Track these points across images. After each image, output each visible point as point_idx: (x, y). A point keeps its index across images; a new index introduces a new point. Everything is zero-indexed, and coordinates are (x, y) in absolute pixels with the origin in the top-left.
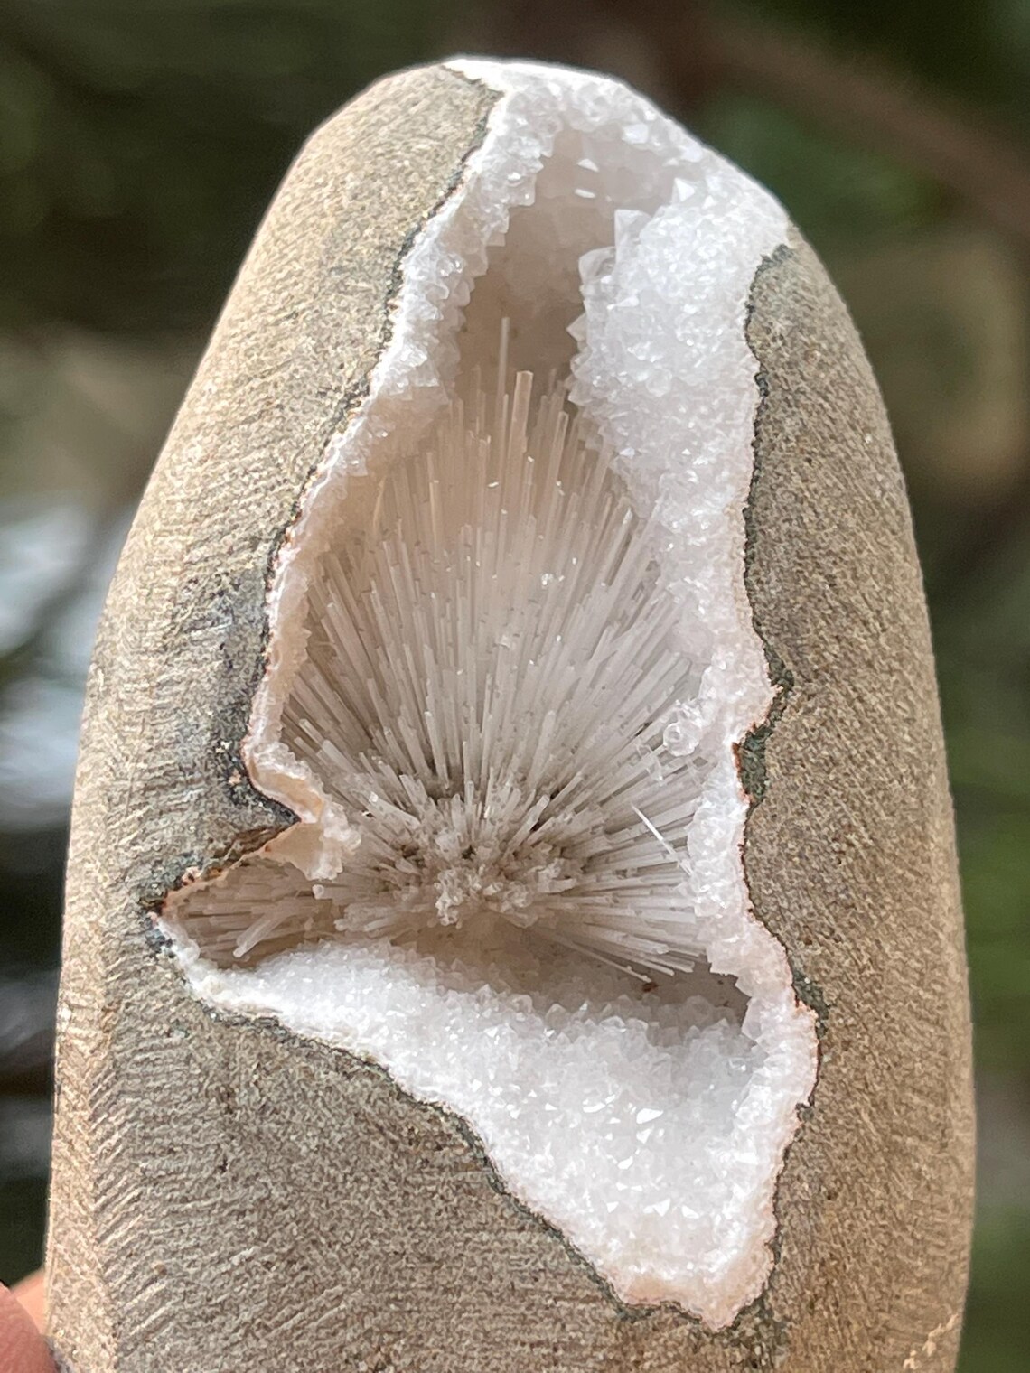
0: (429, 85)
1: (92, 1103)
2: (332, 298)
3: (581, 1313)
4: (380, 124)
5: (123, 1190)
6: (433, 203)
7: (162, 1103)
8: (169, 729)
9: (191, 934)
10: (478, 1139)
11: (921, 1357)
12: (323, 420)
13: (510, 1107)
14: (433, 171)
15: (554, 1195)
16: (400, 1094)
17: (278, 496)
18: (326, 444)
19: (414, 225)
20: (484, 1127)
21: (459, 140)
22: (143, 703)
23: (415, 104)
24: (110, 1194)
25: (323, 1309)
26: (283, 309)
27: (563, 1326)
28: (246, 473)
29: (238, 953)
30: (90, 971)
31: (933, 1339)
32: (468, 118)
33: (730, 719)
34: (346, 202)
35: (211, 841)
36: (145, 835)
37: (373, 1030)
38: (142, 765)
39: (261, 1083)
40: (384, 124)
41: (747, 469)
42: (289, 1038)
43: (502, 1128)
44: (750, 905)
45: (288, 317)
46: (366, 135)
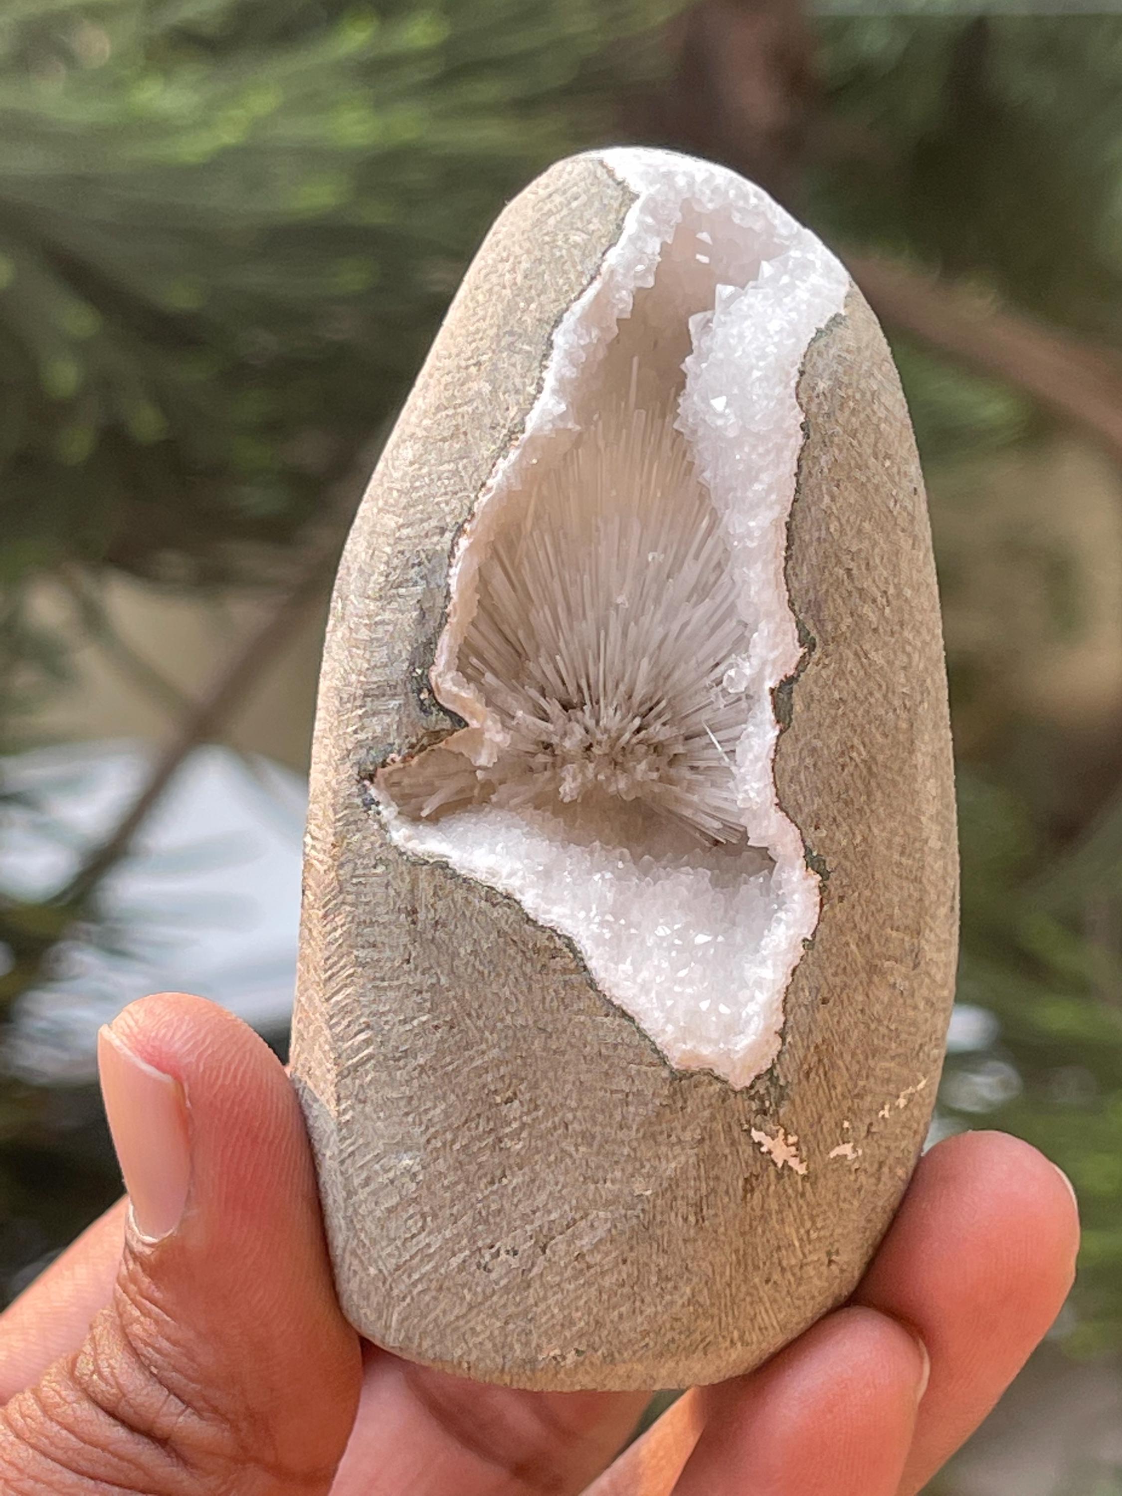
0: (589, 181)
1: (324, 907)
2: (505, 355)
3: (646, 1073)
4: (550, 213)
5: (343, 968)
6: (580, 288)
7: (370, 912)
8: (381, 655)
9: (393, 797)
10: (580, 952)
11: (894, 1108)
12: (493, 447)
13: (605, 931)
14: (582, 262)
15: (630, 993)
16: (529, 920)
17: (460, 499)
18: (494, 466)
19: (564, 306)
20: (585, 945)
21: (604, 236)
22: (364, 634)
23: (576, 199)
24: (334, 970)
25: (472, 1059)
26: (472, 357)
27: (633, 1081)
28: (439, 479)
29: (424, 814)
30: (325, 816)
31: (905, 1097)
32: (612, 217)
33: (768, 670)
34: (519, 279)
35: (407, 737)
36: (362, 728)
37: (511, 874)
38: (362, 678)
39: (436, 906)
40: (553, 214)
41: (791, 494)
42: (455, 876)
43: (597, 946)
44: (776, 800)
45: (475, 365)
46: (538, 223)
